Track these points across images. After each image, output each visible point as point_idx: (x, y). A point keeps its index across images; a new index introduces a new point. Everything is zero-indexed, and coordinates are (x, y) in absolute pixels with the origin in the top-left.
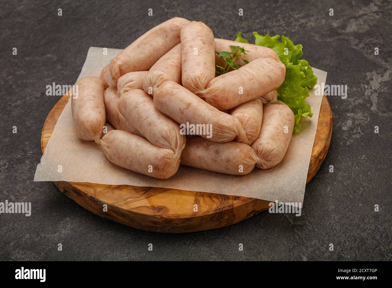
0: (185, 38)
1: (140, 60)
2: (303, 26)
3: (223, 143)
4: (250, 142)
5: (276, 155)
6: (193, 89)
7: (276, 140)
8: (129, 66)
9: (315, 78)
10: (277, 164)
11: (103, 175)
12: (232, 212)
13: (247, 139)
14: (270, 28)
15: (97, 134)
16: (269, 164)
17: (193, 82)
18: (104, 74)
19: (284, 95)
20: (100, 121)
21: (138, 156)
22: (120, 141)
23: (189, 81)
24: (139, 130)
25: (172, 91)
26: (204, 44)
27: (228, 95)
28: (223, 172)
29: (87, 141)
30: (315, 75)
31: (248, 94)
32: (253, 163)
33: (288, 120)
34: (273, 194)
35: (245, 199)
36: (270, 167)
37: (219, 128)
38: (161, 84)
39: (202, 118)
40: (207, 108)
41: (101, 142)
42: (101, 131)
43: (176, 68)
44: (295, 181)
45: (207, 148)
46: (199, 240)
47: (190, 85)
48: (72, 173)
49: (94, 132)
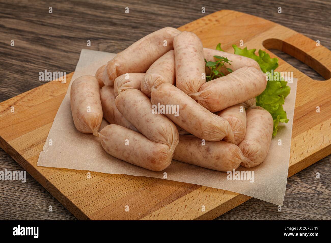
0: (179, 46)
1: (135, 64)
3: (214, 142)
4: (237, 142)
5: (260, 156)
6: (187, 92)
7: (260, 142)
8: (125, 68)
9: (288, 88)
10: (259, 164)
11: (101, 164)
13: (235, 140)
15: (96, 127)
16: (253, 164)
17: (188, 85)
18: (100, 74)
19: (261, 102)
20: (99, 116)
21: (136, 149)
22: (118, 135)
23: (184, 84)
24: (136, 125)
25: (169, 92)
26: (195, 52)
27: (219, 98)
28: (211, 168)
29: (84, 133)
30: (288, 86)
32: (240, 161)
33: (269, 124)
34: (257, 191)
36: (253, 166)
37: (211, 128)
38: (159, 85)
39: (196, 119)
40: (202, 110)
41: (98, 134)
42: (99, 125)
43: (171, 72)
44: (277, 181)
47: (184, 88)
48: (73, 162)
49: (93, 125)
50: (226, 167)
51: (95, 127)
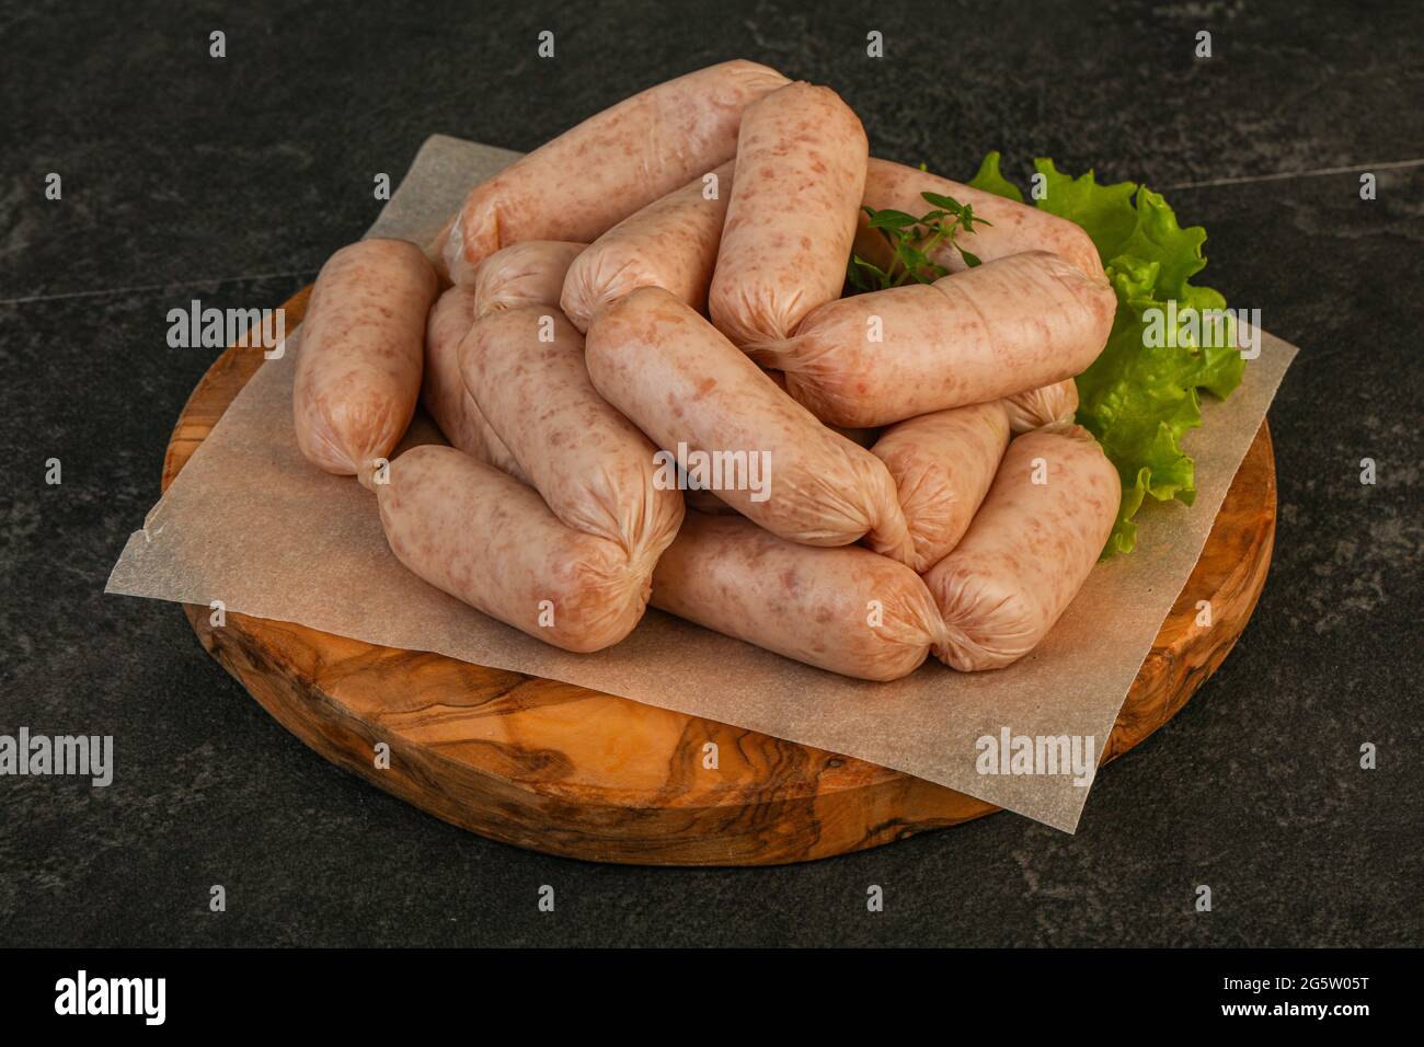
0: (753, 140)
2: (1262, 167)
3: (818, 547)
4: (920, 556)
5: (1014, 623)
6: (744, 332)
7: (1022, 566)
8: (533, 218)
10: (1013, 657)
12: (810, 812)
13: (912, 546)
14: (1134, 159)
15: (372, 448)
16: (984, 655)
17: (748, 306)
19: (1106, 410)
20: (389, 403)
22: (441, 488)
23: (733, 298)
25: (652, 325)
26: (818, 171)
27: (869, 369)
28: (806, 659)
29: (329, 474)
31: (948, 380)
32: (921, 640)
33: (1090, 501)
35: (865, 768)
36: (985, 666)
37: (804, 487)
40: (774, 408)
42: (385, 442)
43: (699, 246)
45: (755, 559)
46: (670, 897)
47: (735, 316)
48: (249, 583)
49: (359, 442)
50: (857, 658)
51: (368, 449)
